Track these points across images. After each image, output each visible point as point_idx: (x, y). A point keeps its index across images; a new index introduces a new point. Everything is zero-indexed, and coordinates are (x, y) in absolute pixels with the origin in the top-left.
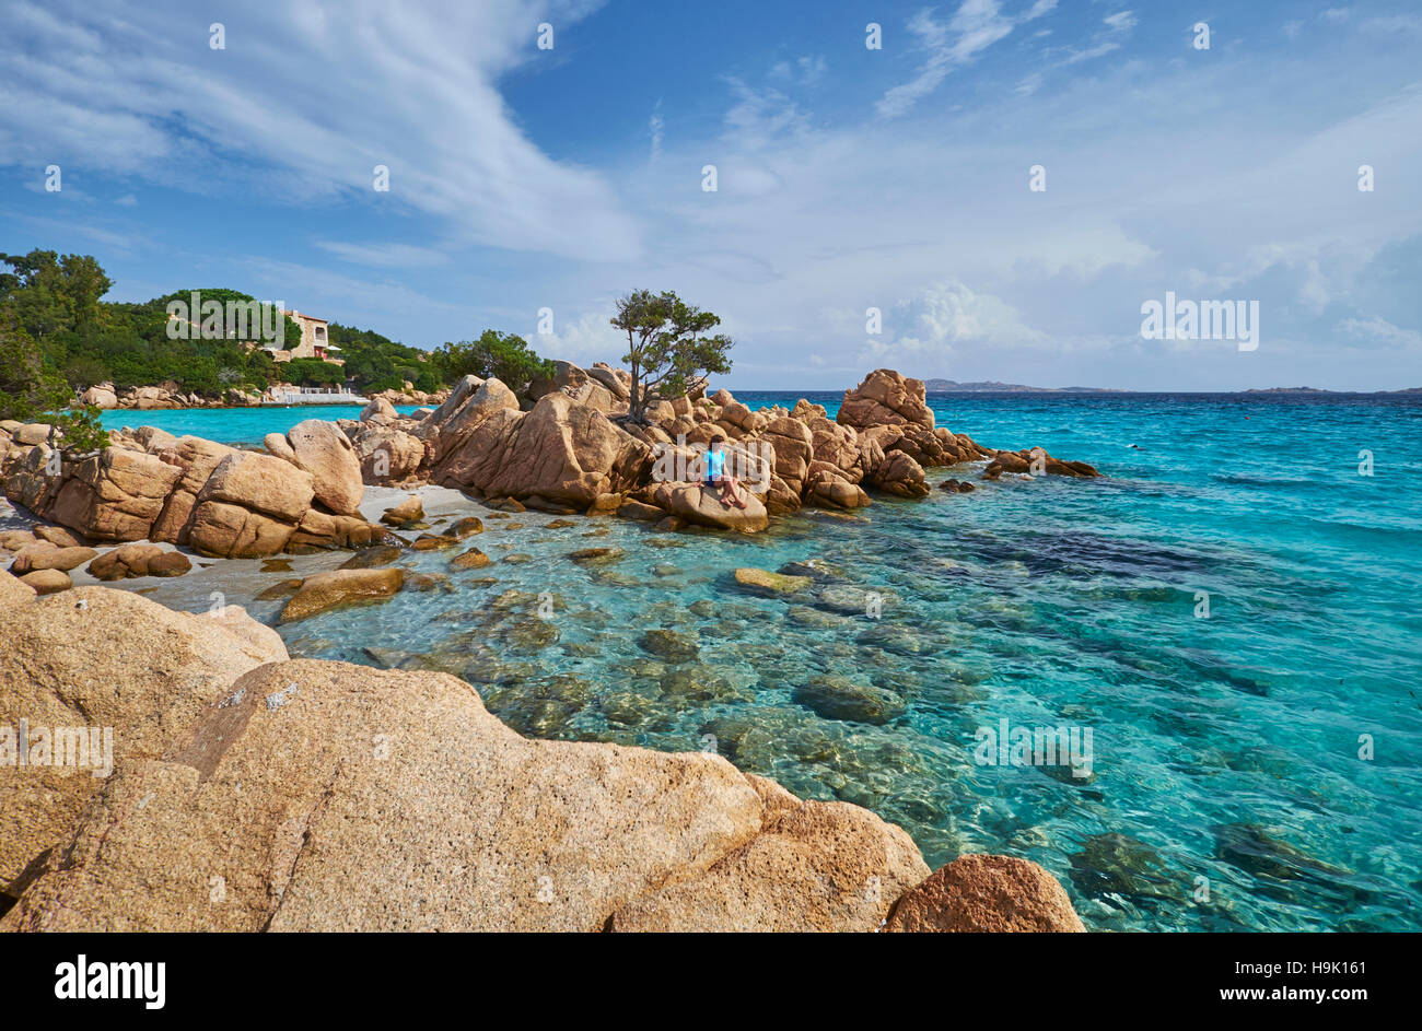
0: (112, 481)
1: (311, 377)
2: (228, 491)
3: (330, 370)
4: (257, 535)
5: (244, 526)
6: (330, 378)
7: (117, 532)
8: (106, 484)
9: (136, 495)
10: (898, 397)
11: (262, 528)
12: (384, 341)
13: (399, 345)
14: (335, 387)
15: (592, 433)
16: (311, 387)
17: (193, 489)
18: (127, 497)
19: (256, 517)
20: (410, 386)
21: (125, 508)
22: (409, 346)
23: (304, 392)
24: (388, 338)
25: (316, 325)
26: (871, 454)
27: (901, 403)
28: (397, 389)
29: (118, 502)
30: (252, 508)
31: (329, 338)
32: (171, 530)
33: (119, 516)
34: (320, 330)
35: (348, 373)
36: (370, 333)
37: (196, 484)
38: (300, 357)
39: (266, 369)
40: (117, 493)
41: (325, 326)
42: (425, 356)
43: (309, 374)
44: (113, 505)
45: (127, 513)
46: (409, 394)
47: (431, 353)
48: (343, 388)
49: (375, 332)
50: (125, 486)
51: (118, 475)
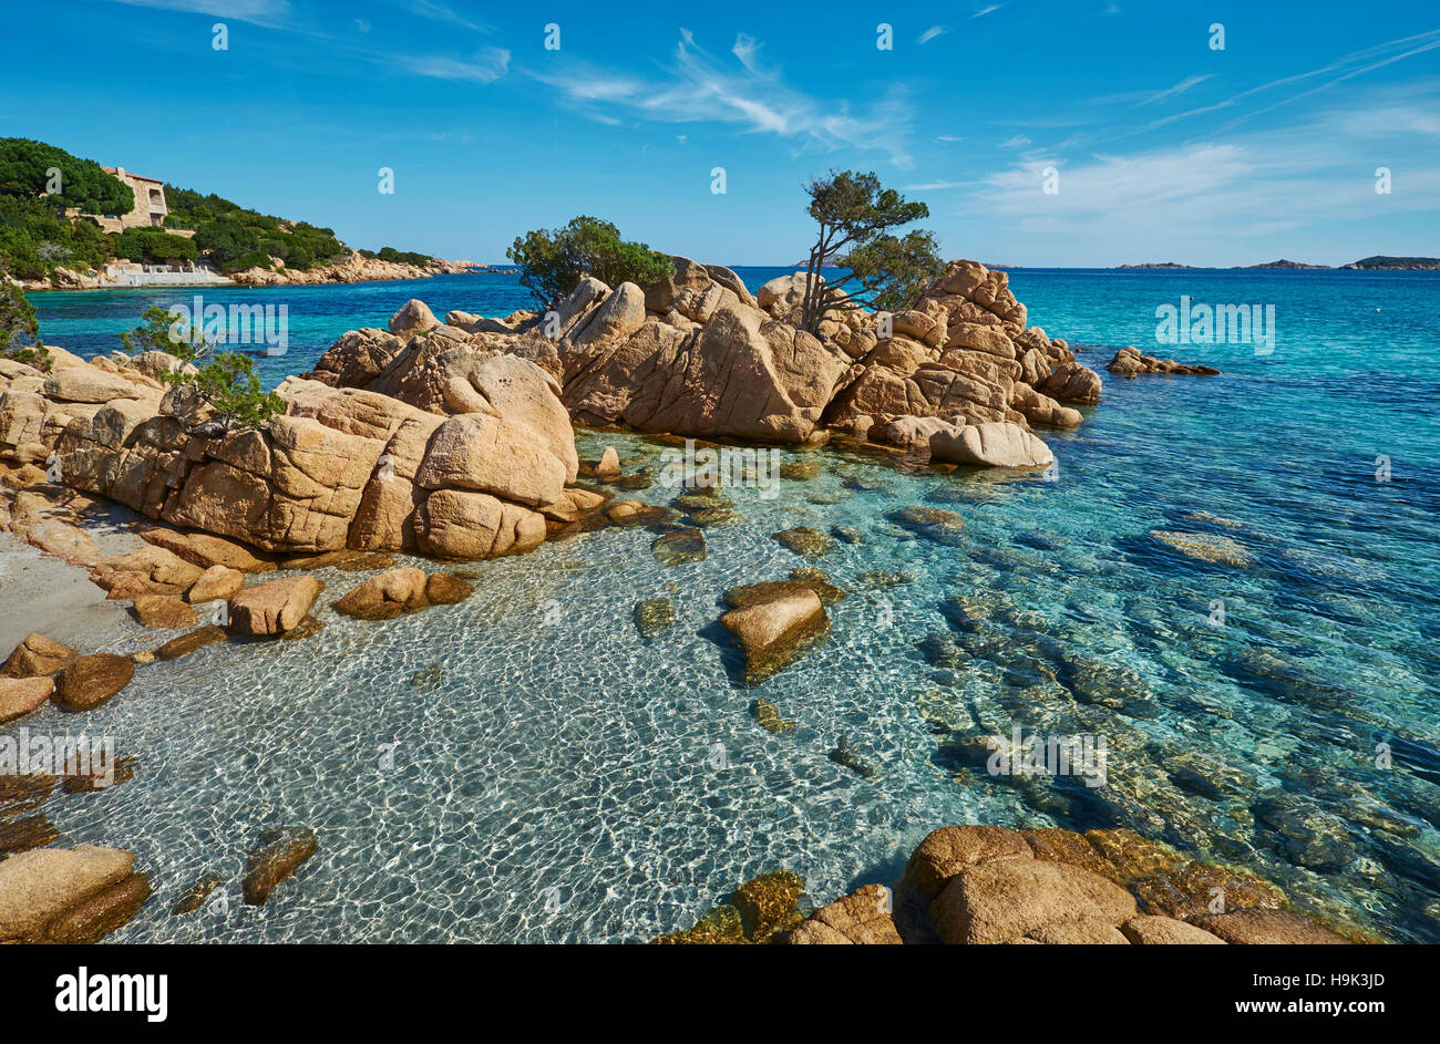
0: (301, 469)
1: (154, 251)
2: (478, 476)
3: (176, 242)
4: (517, 535)
5: (501, 525)
6: (179, 253)
7: (319, 542)
8: (292, 474)
9: (336, 486)
10: (990, 293)
11: (522, 523)
12: (231, 207)
13: (252, 212)
14: (186, 265)
15: (800, 357)
16: (155, 263)
17: (406, 473)
18: (323, 490)
19: (510, 507)
20: (280, 263)
21: (324, 508)
22: (264, 213)
23: (148, 271)
24: (237, 204)
25: (149, 187)
26: (1036, 366)
27: (993, 299)
28: (267, 268)
29: (313, 498)
30: (504, 497)
31: (167, 203)
32: (388, 535)
33: (317, 518)
34: (153, 193)
35: (200, 247)
36: (214, 197)
37: (409, 464)
38: (133, 226)
39: (98, 242)
40: (310, 487)
41: (160, 188)
42: (289, 227)
43: (151, 249)
44: (307, 503)
45: (327, 513)
46: (280, 271)
47: (294, 224)
48: (197, 265)
49: (220, 196)
50: (318, 476)
51: (306, 459)
